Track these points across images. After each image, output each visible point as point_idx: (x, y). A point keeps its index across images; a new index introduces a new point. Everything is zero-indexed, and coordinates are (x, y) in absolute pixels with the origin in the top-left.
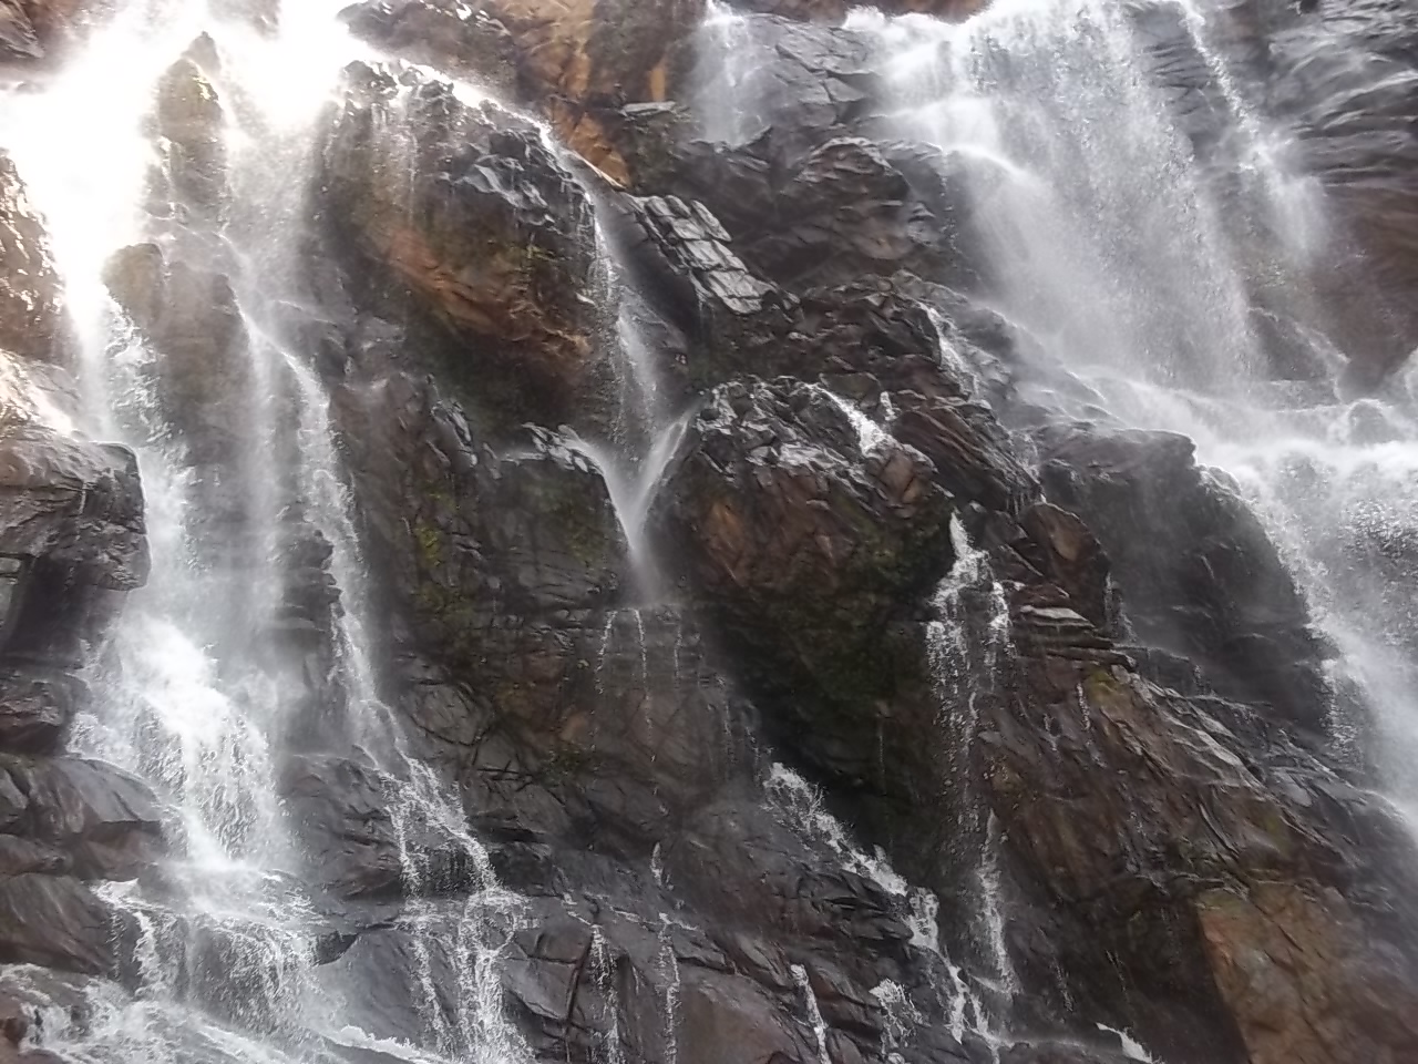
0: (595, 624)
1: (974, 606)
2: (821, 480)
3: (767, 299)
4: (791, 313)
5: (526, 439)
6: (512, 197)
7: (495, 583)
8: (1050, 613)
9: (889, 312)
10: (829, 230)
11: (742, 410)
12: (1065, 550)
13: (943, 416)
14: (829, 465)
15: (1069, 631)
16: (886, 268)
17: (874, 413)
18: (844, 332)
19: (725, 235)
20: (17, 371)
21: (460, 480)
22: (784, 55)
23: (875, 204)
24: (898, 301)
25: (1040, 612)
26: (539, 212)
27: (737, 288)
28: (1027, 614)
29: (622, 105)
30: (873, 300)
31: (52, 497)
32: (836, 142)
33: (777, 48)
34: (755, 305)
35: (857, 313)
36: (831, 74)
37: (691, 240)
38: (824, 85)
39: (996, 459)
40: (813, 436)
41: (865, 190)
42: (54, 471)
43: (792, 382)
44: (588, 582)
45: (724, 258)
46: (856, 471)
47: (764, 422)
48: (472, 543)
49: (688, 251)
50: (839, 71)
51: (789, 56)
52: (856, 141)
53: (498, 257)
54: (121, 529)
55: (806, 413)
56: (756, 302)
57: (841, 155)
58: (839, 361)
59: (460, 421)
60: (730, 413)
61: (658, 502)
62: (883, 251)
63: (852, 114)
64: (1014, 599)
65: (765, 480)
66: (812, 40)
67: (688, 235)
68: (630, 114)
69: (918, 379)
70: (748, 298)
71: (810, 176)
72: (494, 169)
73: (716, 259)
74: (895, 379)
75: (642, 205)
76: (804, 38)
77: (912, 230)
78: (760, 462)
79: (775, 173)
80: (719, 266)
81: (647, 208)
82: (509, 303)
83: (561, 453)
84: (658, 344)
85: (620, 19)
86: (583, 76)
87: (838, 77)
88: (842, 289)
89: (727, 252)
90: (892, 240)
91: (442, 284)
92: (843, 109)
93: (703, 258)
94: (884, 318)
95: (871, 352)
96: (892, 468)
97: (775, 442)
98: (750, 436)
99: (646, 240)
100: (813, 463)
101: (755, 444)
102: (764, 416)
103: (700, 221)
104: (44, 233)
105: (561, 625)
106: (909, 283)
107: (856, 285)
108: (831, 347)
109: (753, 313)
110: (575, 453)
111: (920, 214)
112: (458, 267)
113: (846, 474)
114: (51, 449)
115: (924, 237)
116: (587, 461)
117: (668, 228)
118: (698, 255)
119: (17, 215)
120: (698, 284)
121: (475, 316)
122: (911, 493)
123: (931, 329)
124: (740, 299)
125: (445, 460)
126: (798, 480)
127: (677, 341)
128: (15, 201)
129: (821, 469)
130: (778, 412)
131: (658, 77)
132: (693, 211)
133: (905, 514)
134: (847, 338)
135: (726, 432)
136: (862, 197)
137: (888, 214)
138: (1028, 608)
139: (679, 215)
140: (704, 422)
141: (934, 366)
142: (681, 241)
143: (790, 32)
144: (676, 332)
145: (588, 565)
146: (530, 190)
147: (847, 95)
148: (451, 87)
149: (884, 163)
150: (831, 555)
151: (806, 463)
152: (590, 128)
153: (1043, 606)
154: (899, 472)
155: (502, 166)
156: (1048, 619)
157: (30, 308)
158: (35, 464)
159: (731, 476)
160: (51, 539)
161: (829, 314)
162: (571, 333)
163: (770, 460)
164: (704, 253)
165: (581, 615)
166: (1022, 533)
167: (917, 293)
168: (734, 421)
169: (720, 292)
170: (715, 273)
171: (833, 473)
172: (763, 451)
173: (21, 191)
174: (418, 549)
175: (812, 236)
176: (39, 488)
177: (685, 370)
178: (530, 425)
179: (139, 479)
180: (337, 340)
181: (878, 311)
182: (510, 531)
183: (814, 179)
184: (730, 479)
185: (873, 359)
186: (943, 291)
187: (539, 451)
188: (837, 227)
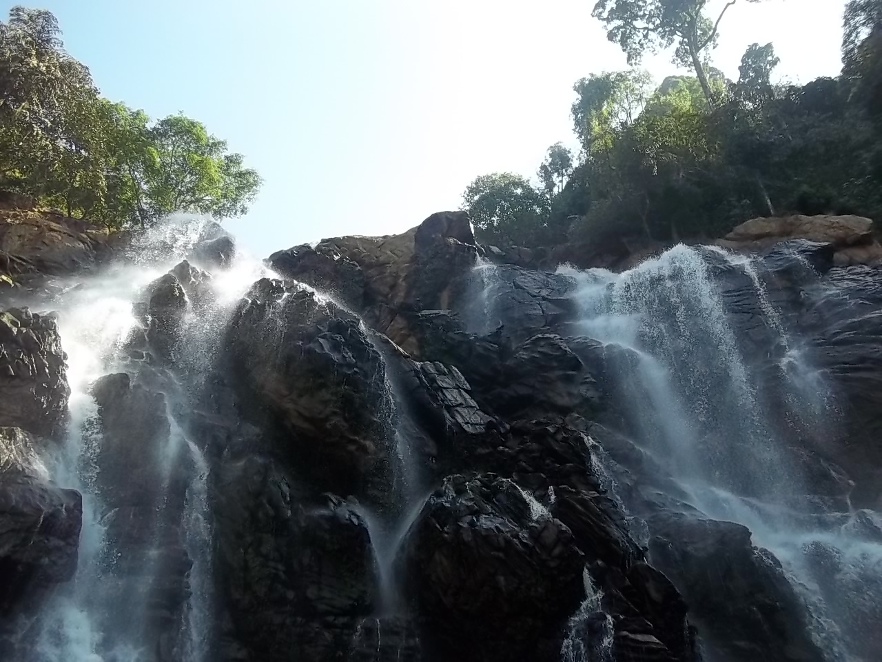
0: (350, 627)
1: (593, 630)
2: (501, 539)
3: (489, 426)
4: (505, 435)
5: (324, 502)
6: (335, 357)
7: (291, 595)
8: (639, 637)
9: (559, 437)
10: (533, 387)
11: (460, 491)
12: (654, 594)
13: (583, 502)
14: (507, 530)
15: (651, 651)
16: (565, 411)
17: (543, 499)
18: (530, 447)
19: (468, 386)
20: (26, 443)
21: (280, 526)
22: (518, 287)
23: (561, 373)
24: (566, 431)
25: (632, 636)
26: (350, 366)
27: (471, 418)
28: (626, 637)
29: (420, 310)
30: (551, 429)
31: (22, 520)
32: (540, 336)
33: (514, 283)
34: (481, 429)
35: (541, 436)
36: (544, 299)
37: (445, 388)
38: (539, 304)
39: (616, 533)
40: (502, 511)
41: (555, 364)
42: (27, 503)
43: (495, 477)
44: (350, 598)
45: (465, 400)
46: (524, 534)
47: (471, 500)
48: (280, 567)
49: (444, 394)
50: (549, 297)
51: (521, 288)
52: (552, 336)
53: (324, 391)
54: (62, 543)
55: (501, 496)
56: (482, 427)
57: (542, 343)
58: (524, 464)
59: (285, 488)
60: (452, 494)
61: (402, 548)
62: (564, 401)
63: (554, 322)
64: (618, 626)
65: (467, 537)
66: (534, 279)
67: (445, 385)
68: (422, 315)
69: (574, 479)
70: (477, 424)
71: (524, 355)
72: (328, 340)
73: (460, 400)
74: (557, 478)
75: (419, 366)
76: (530, 280)
77: (583, 390)
78: (465, 526)
79: (504, 352)
80: (461, 404)
81: (422, 368)
82: (327, 419)
83: (343, 512)
84: (419, 450)
85: (425, 264)
86: (402, 294)
87: (550, 301)
88: (534, 422)
89: (467, 396)
90: (570, 394)
91: (290, 406)
92: (550, 318)
93: (453, 399)
94: (557, 441)
95: (548, 461)
96: (545, 534)
97: (477, 513)
98: (462, 509)
99: (418, 387)
100: (497, 527)
101: (464, 514)
102: (472, 497)
103: (453, 377)
104: (63, 364)
105: (328, 626)
106: (575, 421)
107: (542, 420)
108: (521, 457)
109: (480, 434)
110: (352, 513)
111: (587, 380)
112: (300, 396)
113: (517, 536)
114: (31, 490)
115: (590, 394)
116: (358, 517)
117: (433, 380)
118: (449, 397)
119: (50, 353)
120: (448, 416)
121: (306, 425)
122: (557, 551)
123: (585, 449)
124: (472, 424)
125: (272, 512)
126: (487, 539)
127: (432, 448)
128: (50, 345)
129: (502, 532)
130: (483, 495)
131: (445, 296)
132: (450, 371)
133: (552, 564)
134: (532, 451)
135: (448, 505)
136: (553, 369)
137: (569, 380)
138: (625, 633)
139: (441, 373)
140: (435, 499)
141: (584, 471)
142: (441, 389)
143: (522, 274)
144: (431, 443)
145: (352, 586)
146: (347, 353)
147: (553, 310)
148: (313, 294)
149: (567, 349)
150: (504, 589)
151: (493, 527)
152: (400, 322)
153: (634, 632)
154: (550, 536)
155: (332, 339)
156: (638, 642)
157: (45, 406)
158: (18, 499)
159: (447, 533)
160: (14, 546)
161: (525, 437)
162: (365, 439)
163: (472, 524)
164: (452, 396)
165: (342, 620)
166: (628, 582)
167: (582, 427)
168: (453, 498)
169: (460, 420)
170: (458, 408)
171: (509, 535)
172: (468, 518)
173: (55, 340)
174: (246, 568)
175: (523, 391)
176: (15, 513)
177: (435, 467)
178: (329, 494)
179: (81, 512)
180: (222, 436)
181: (553, 435)
182: (306, 561)
183: (526, 357)
184: (446, 535)
185: (548, 465)
186: (597, 427)
187: (331, 510)
188: (537, 385)
